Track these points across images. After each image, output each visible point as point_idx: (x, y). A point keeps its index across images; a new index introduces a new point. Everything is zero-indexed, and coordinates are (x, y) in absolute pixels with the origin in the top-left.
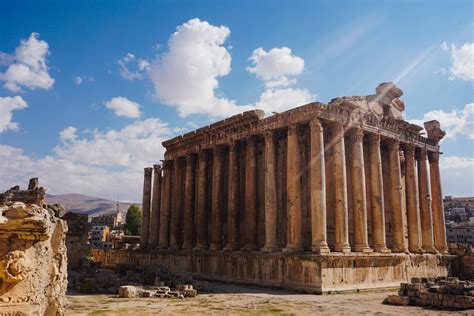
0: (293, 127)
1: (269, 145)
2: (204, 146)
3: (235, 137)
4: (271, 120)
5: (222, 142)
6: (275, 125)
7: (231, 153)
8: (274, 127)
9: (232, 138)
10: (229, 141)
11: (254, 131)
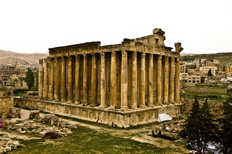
0: (114, 53)
1: (103, 60)
2: (71, 54)
3: (86, 52)
4: (104, 48)
5: (80, 53)
7: (84, 60)
8: (105, 51)
9: (85, 52)
10: (83, 53)
11: (95, 51)
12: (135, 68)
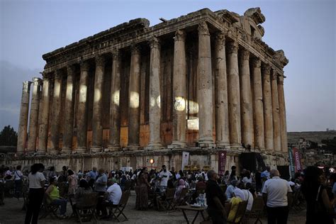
0: (181, 33)
1: (155, 53)
2: (86, 57)
3: (118, 46)
4: (157, 27)
5: (105, 51)
6: (161, 33)
7: (114, 62)
8: (160, 34)
9: (115, 47)
10: (112, 50)
11: (139, 39)
12: (222, 64)
